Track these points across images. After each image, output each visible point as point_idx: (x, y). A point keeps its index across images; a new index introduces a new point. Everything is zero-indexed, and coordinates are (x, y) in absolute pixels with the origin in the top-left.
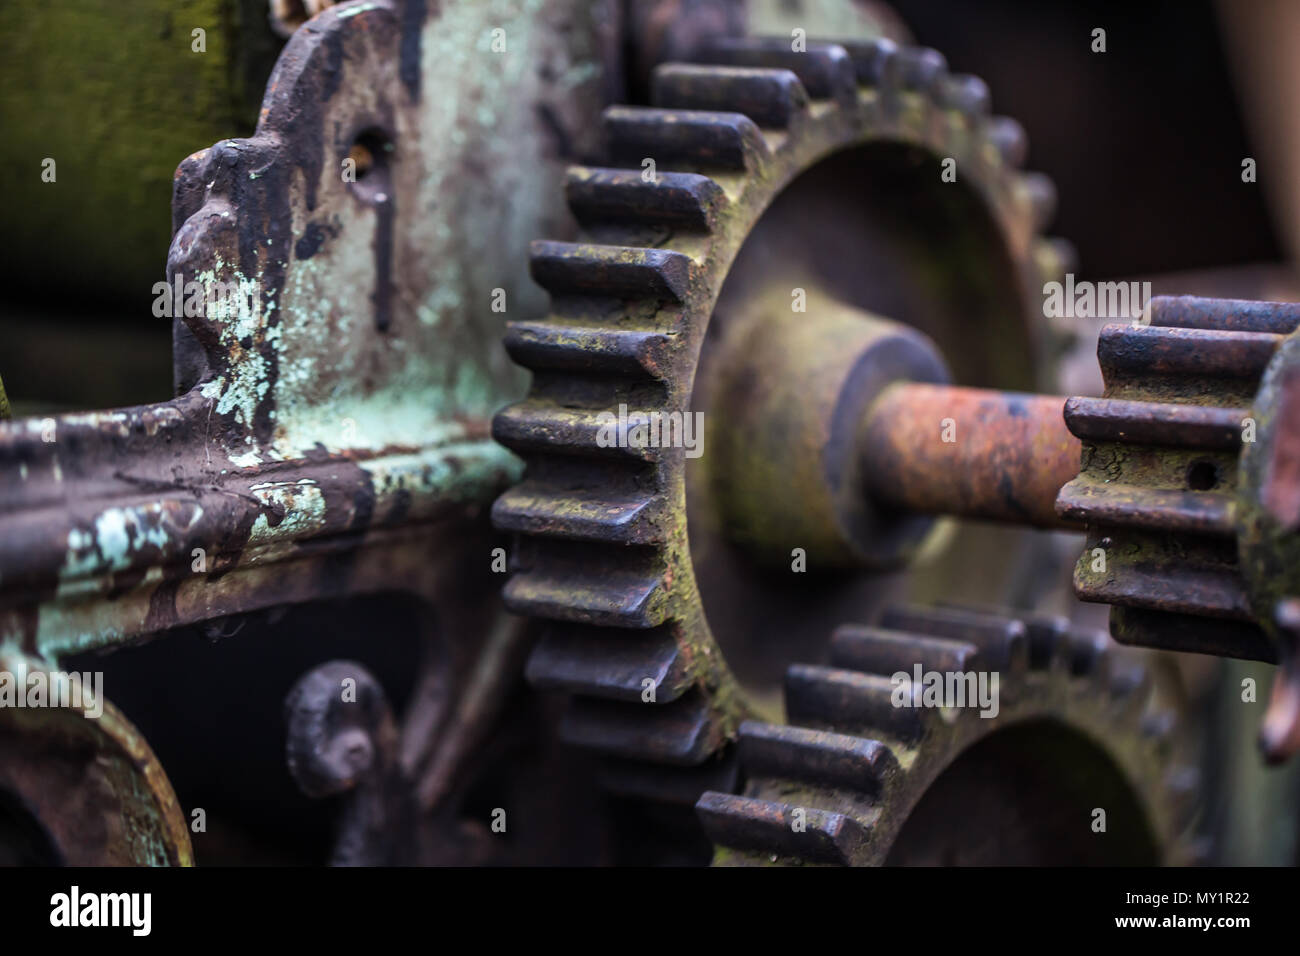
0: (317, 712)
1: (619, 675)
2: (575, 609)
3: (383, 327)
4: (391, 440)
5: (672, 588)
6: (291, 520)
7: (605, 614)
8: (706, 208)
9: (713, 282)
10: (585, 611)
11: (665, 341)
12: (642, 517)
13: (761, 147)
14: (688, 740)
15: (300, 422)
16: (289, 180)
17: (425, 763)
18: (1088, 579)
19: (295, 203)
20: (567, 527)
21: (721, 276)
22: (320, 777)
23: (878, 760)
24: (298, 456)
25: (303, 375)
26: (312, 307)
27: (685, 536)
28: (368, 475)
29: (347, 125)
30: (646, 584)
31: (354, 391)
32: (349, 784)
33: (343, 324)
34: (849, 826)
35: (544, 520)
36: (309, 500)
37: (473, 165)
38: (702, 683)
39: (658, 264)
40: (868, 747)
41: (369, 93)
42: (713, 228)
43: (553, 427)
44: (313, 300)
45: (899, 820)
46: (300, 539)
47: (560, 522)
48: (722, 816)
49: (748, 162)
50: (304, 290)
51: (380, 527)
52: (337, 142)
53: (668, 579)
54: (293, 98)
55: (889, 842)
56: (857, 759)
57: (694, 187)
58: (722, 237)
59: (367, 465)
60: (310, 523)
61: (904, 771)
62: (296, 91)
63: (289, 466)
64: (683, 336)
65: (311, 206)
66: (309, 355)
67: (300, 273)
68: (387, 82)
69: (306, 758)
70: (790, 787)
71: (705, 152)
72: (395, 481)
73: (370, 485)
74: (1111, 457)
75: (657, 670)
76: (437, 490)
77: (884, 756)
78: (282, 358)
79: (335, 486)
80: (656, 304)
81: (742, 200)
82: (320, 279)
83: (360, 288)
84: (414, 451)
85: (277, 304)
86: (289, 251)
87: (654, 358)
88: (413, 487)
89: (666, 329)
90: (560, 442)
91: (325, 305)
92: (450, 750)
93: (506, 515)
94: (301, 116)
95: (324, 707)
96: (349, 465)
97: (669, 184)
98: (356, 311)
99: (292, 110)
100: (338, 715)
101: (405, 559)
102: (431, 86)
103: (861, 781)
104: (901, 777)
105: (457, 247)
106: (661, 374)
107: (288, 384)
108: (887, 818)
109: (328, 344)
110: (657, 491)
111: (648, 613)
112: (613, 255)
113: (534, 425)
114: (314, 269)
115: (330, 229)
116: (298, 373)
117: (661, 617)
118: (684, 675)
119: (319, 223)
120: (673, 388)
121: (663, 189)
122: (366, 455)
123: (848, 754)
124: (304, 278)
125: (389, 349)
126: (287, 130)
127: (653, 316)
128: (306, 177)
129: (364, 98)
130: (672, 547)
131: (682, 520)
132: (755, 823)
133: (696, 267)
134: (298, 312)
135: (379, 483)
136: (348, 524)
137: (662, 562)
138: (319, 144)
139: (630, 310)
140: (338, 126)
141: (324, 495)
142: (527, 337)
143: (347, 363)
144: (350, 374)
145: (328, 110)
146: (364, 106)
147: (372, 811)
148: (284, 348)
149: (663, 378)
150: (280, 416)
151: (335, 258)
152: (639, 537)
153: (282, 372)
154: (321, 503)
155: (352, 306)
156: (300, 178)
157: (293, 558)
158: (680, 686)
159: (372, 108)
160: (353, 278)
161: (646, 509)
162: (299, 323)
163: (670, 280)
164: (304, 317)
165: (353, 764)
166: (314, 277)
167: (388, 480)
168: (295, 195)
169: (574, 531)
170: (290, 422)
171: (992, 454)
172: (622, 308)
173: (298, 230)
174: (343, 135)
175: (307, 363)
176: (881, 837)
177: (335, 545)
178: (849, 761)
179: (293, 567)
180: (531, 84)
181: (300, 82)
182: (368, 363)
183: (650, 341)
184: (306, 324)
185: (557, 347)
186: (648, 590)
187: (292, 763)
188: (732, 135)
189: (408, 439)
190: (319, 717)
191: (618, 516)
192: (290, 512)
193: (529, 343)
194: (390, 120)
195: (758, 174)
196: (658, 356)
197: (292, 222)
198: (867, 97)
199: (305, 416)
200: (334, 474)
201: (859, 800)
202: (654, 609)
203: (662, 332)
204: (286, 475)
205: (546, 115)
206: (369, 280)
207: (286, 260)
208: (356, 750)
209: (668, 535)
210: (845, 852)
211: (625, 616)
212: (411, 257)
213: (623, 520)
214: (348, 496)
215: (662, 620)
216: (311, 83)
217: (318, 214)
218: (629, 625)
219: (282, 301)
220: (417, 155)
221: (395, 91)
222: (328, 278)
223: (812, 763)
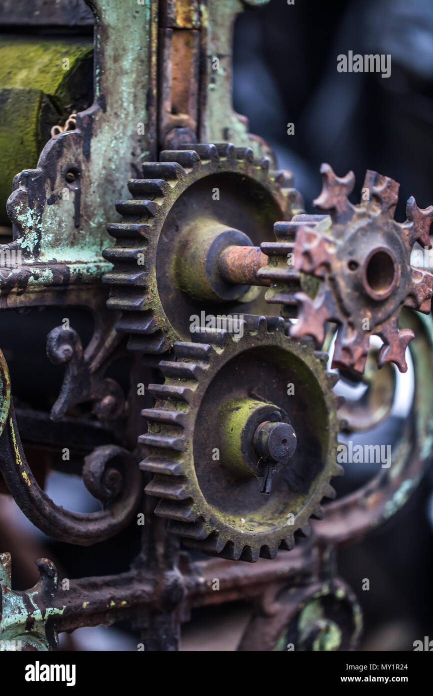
0: (54, 338)
1: (137, 326)
2: (123, 306)
3: (77, 226)
4: (78, 259)
5: (151, 299)
6: (42, 279)
7: (130, 306)
8: (162, 189)
9: (165, 211)
10: (126, 306)
11: (148, 227)
12: (140, 278)
13: (183, 173)
14: (158, 346)
15: (49, 253)
16: (45, 181)
17: (92, 358)
18: (268, 296)
19: (47, 189)
20: (120, 281)
21: (169, 209)
22: (56, 358)
23: (208, 350)
24: (47, 261)
25: (50, 239)
26: (53, 219)
27: (156, 285)
28: (69, 268)
29: (65, 167)
30: (143, 298)
31: (67, 245)
32: (65, 360)
33: (63, 225)
34: (197, 369)
35: (114, 280)
36: (48, 274)
37: (108, 181)
38: (163, 329)
39: (146, 204)
40: (206, 347)
41: (72, 157)
42: (165, 195)
43: (116, 252)
44: (53, 217)
45: (216, 369)
46: (45, 285)
47: (118, 280)
48: (165, 367)
49: (178, 176)
50: (50, 214)
51: (73, 284)
52: (61, 172)
53: (150, 297)
54: (46, 158)
55: (213, 375)
56: (202, 349)
57: (159, 183)
58: (168, 197)
59: (68, 266)
60: (48, 280)
61: (218, 355)
62: (48, 156)
63: (44, 264)
64: (155, 226)
65: (52, 189)
66: (52, 233)
67: (49, 209)
68: (79, 155)
69: (51, 352)
70: (187, 360)
71: (166, 174)
72: (77, 270)
73: (69, 271)
74: (275, 260)
75: (147, 324)
76: (91, 274)
77: (210, 349)
78: (42, 233)
79: (57, 270)
80: (148, 217)
81: (176, 187)
82: (55, 211)
83: (70, 215)
84: (86, 263)
85: (41, 217)
86: (45, 202)
87: (143, 232)
88: (83, 272)
89: (150, 224)
90: (118, 256)
91: (57, 219)
92: (100, 354)
93: (105, 279)
94: (49, 163)
95: (57, 337)
96: (63, 265)
97: (152, 182)
98: (68, 222)
99: (46, 161)
100: (61, 340)
101: (84, 296)
102: (93, 156)
103: (204, 357)
104: (217, 356)
105: (103, 204)
106: (147, 236)
107: (45, 241)
108: (212, 368)
109: (58, 230)
110: (145, 271)
111: (143, 306)
112: (135, 202)
113: (112, 252)
114: (53, 208)
115: (59, 197)
116: (48, 238)
117: (147, 308)
118: (156, 326)
119: (55, 195)
120: (151, 241)
121: (151, 183)
122: (70, 263)
123: (200, 348)
124: (50, 210)
125: (79, 233)
126: (44, 167)
127: (147, 221)
128: (51, 181)
129: (70, 159)
130: (151, 288)
131: (155, 280)
132: (173, 368)
133: (159, 206)
134: (48, 220)
135: (72, 271)
136: (61, 282)
137: (147, 292)
138: (55, 172)
139: (142, 220)
140: (62, 167)
141: (52, 272)
142: (112, 227)
143: (65, 236)
144: (66, 239)
145: (58, 162)
146: (71, 161)
147: (73, 370)
148: (43, 230)
149: (147, 238)
150: (42, 250)
151: (61, 205)
152: (139, 283)
153: (43, 237)
154: (52, 275)
155: (66, 220)
156: (49, 181)
157: (44, 291)
158: (154, 330)
159: (73, 162)
160: (68, 211)
161: (141, 275)
162: (49, 223)
163: (150, 209)
164: (50, 222)
165: (66, 354)
166: (54, 210)
167: (75, 270)
168: (47, 187)
169: (122, 282)
170: (45, 252)
171: (251, 263)
172: (140, 219)
173: (48, 196)
174: (63, 169)
175: (51, 235)
176: (210, 373)
177: (58, 288)
178: (200, 350)
179: (46, 294)
180: (129, 157)
181: (49, 153)
182: (72, 237)
183: (142, 226)
184: (50, 224)
185: (119, 229)
186: (142, 300)
187: (48, 353)
188: (172, 168)
189: (84, 260)
190: (55, 340)
191: (133, 277)
192: (41, 276)
193: (112, 228)
194: (80, 165)
195: (181, 179)
196: (146, 231)
197: (46, 194)
198: (223, 159)
199: (50, 251)
200: (57, 267)
201: (204, 363)
202: (145, 305)
203: (148, 225)
204: (42, 266)
205: (134, 166)
206: (73, 212)
207: (44, 205)
208: (67, 350)
209: (150, 284)
210: (196, 376)
211: (135, 307)
212: (87, 207)
213: (134, 278)
214: (61, 273)
215: (147, 309)
216: (53, 154)
217: (55, 192)
218: (137, 309)
219: (43, 217)
220: (89, 176)
221: (81, 157)
222: (58, 211)
223: (192, 352)
